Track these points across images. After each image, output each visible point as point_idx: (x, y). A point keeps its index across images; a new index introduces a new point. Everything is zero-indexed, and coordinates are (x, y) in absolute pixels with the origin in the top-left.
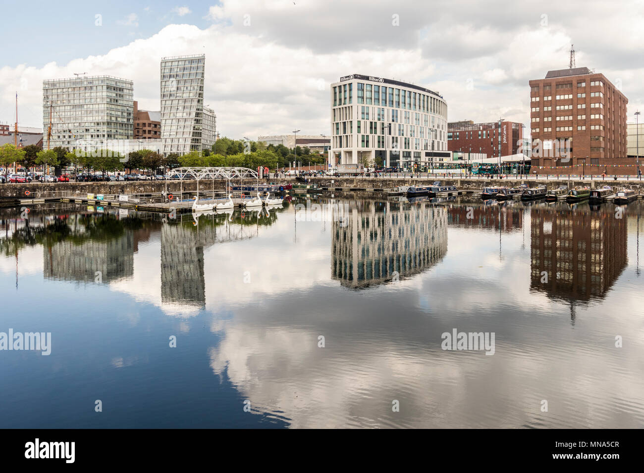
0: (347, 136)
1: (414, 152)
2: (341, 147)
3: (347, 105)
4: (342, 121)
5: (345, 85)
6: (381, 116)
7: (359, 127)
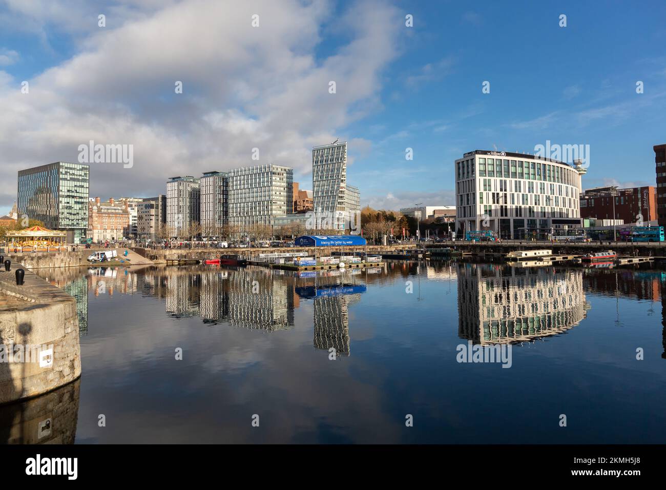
0: (470, 207)
1: (540, 220)
2: (465, 216)
3: (470, 179)
4: (465, 193)
5: (468, 161)
6: (503, 187)
7: (481, 198)
